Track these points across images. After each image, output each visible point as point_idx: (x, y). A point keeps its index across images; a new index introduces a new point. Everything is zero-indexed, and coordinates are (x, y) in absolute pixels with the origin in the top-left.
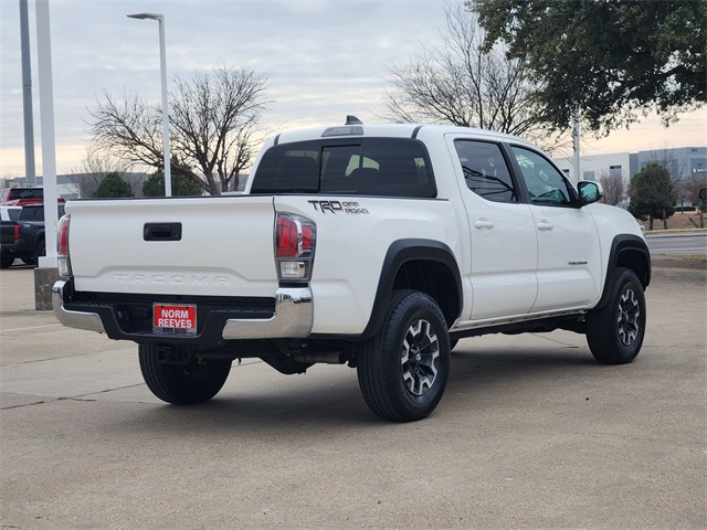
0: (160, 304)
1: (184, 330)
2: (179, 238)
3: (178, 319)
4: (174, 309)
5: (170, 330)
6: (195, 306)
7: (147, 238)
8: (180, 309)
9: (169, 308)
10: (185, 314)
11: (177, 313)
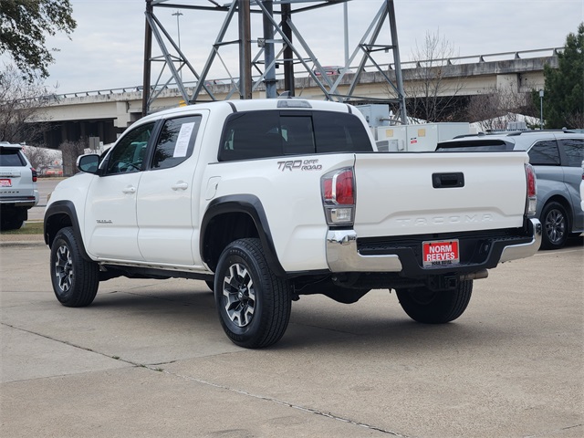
0: (428, 242)
1: (449, 262)
2: (462, 185)
3: (443, 253)
4: (440, 245)
5: (438, 263)
6: (457, 241)
7: (436, 185)
8: (445, 244)
9: (435, 245)
10: (449, 248)
11: (442, 248)
